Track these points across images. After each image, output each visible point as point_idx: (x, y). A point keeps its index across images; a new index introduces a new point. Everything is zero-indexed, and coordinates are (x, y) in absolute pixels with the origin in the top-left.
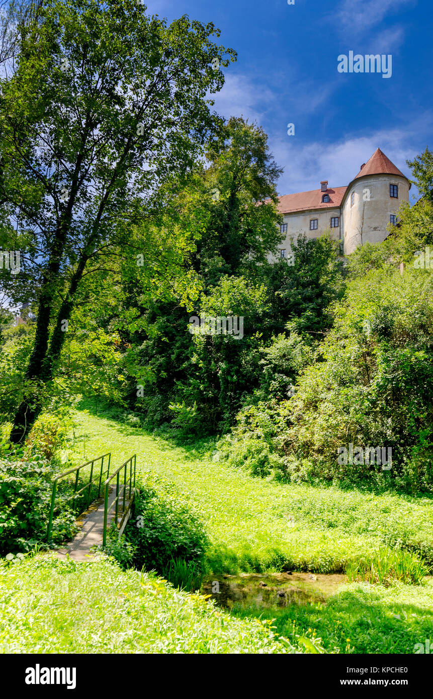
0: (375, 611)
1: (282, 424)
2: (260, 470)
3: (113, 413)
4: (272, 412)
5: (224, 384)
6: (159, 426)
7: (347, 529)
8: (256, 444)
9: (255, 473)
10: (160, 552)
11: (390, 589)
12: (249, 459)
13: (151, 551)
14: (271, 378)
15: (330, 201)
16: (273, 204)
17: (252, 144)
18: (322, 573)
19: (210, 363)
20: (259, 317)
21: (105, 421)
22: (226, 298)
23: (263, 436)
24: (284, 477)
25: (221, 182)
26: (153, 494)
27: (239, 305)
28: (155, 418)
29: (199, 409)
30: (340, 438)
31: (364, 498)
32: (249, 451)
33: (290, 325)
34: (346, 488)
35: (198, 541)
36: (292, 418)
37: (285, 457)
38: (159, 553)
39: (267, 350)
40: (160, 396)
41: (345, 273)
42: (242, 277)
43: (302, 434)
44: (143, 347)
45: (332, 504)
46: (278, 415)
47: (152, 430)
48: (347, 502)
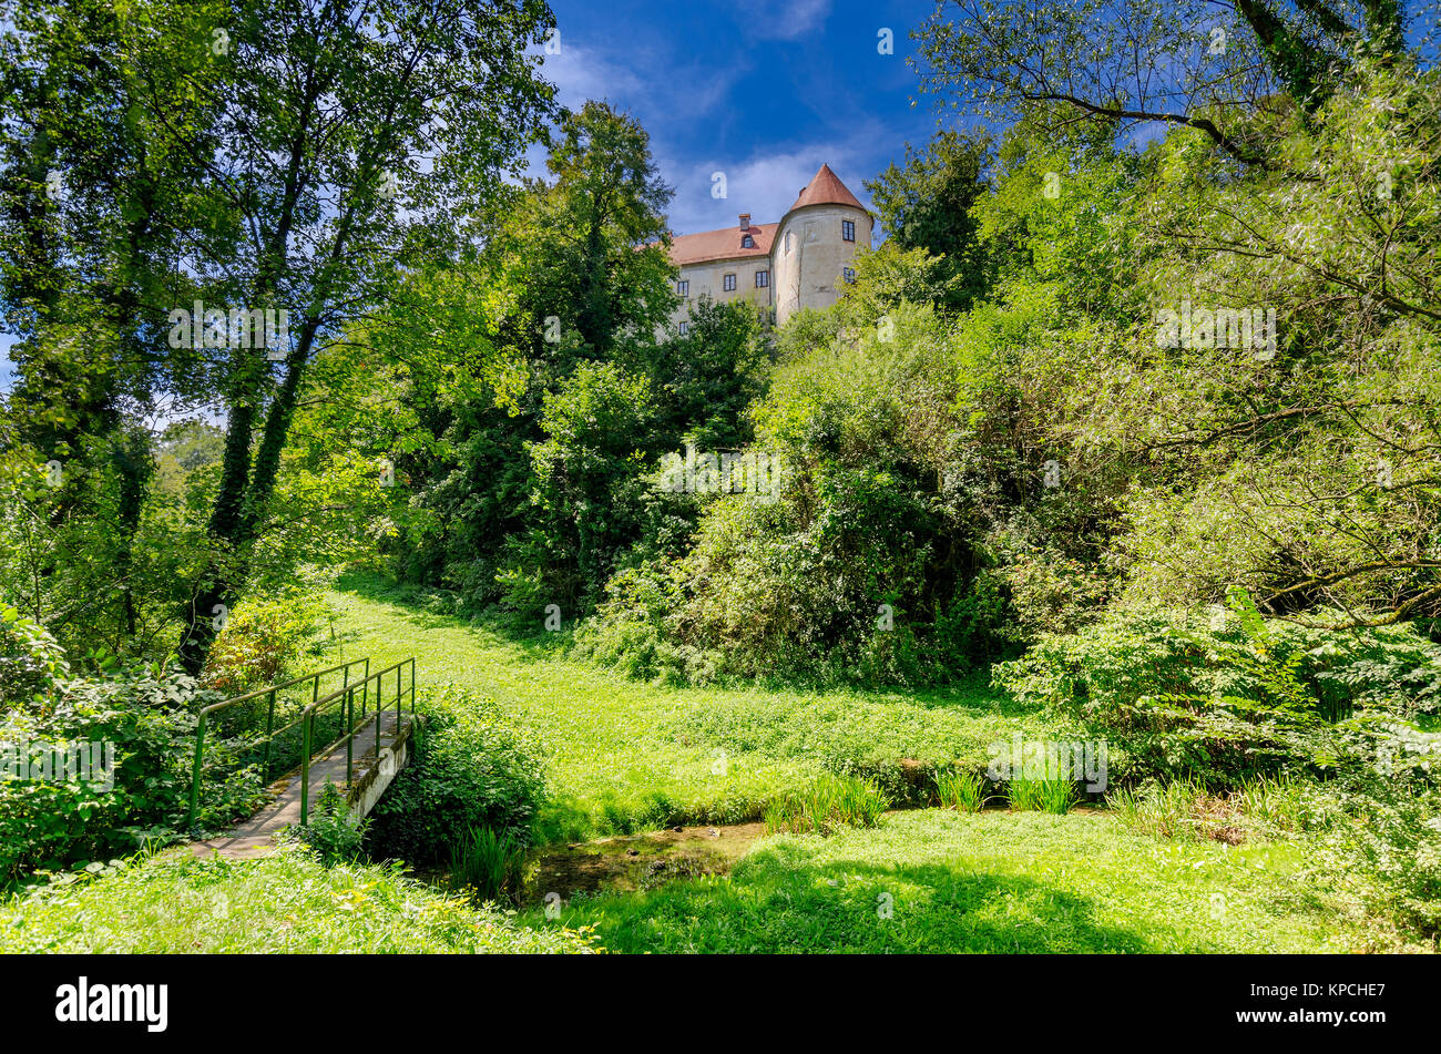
0: (801, 877)
1: (678, 592)
2: (644, 669)
3: (403, 594)
4: (662, 577)
5: (585, 536)
6: (481, 609)
7: (771, 751)
8: (635, 629)
9: (635, 675)
10: (457, 818)
11: (830, 839)
12: (625, 653)
13: (440, 817)
14: (659, 523)
15: (754, 245)
16: (662, 247)
17: (624, 148)
18: (730, 824)
19: (561, 504)
20: (640, 427)
21: (388, 607)
22: (584, 396)
23: (647, 615)
24: (680, 681)
25: (573, 209)
26: (451, 721)
27: (606, 407)
28: (474, 597)
29: (546, 579)
30: (765, 611)
31: (799, 700)
32: (626, 641)
33: (689, 440)
34: (776, 687)
35: (528, 794)
36: (693, 585)
37: (682, 647)
38: (455, 820)
39: (650, 479)
40: (481, 562)
41: (774, 356)
42: (611, 363)
43: (706, 609)
44: (449, 481)
45: (748, 715)
46: (672, 581)
47: (469, 617)
48: (771, 709)
